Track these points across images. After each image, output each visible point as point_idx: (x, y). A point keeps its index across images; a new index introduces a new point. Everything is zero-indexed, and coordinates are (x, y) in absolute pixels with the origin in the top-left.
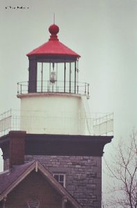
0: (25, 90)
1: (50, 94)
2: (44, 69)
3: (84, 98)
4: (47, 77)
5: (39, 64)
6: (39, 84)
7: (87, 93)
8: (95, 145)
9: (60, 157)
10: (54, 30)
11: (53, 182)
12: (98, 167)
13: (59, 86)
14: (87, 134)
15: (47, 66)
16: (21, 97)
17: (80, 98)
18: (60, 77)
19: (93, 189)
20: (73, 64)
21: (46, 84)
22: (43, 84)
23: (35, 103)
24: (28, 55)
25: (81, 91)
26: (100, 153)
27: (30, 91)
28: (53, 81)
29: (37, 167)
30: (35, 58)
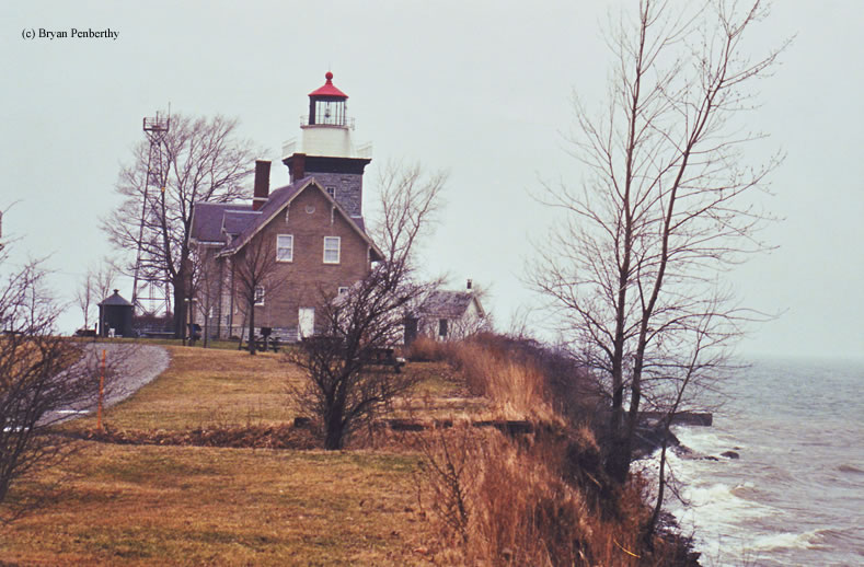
0: (307, 123)
1: (325, 126)
2: (321, 106)
3: (350, 130)
4: (323, 113)
5: (317, 103)
6: (317, 118)
7: (353, 127)
8: (356, 166)
9: (332, 174)
10: (329, 76)
11: (326, 193)
13: (332, 120)
14: (352, 157)
15: (323, 103)
16: (303, 127)
17: (347, 129)
18: (333, 113)
19: (356, 199)
20: (343, 103)
21: (322, 118)
22: (319, 119)
23: (314, 133)
24: (310, 96)
25: (348, 124)
26: (361, 172)
27: (310, 123)
28: (327, 116)
29: (313, 181)
30: (314, 98)
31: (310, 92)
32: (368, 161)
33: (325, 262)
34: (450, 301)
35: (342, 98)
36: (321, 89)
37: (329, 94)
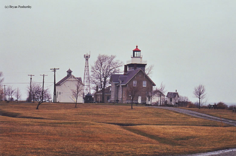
0: (132, 56)
1: (137, 57)
2: (135, 53)
7: (142, 57)
8: (144, 65)
10: (137, 46)
12: (145, 69)
14: (142, 63)
15: (136, 52)
16: (132, 57)
18: (137, 54)
20: (140, 52)
22: (135, 56)
23: (134, 59)
24: (133, 51)
26: (145, 67)
30: (134, 51)
31: (133, 50)
32: (146, 64)
33: (143, 86)
34: (172, 94)
35: (140, 51)
36: (135, 49)
37: (137, 50)
